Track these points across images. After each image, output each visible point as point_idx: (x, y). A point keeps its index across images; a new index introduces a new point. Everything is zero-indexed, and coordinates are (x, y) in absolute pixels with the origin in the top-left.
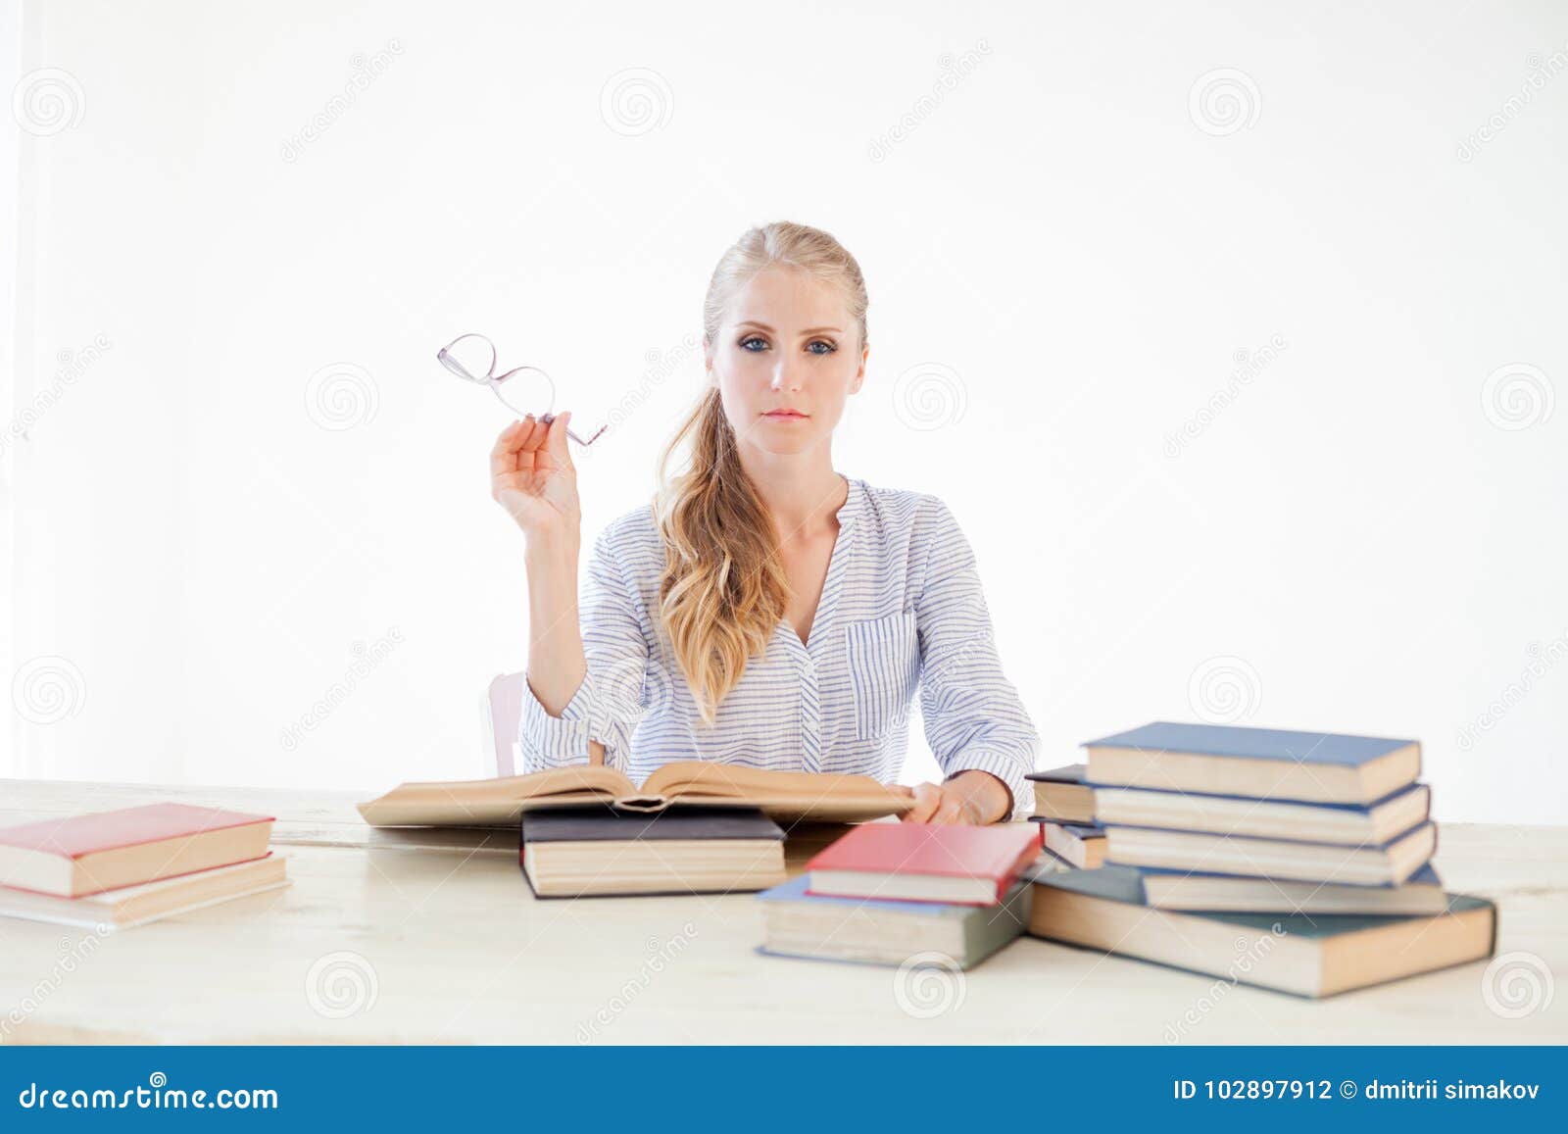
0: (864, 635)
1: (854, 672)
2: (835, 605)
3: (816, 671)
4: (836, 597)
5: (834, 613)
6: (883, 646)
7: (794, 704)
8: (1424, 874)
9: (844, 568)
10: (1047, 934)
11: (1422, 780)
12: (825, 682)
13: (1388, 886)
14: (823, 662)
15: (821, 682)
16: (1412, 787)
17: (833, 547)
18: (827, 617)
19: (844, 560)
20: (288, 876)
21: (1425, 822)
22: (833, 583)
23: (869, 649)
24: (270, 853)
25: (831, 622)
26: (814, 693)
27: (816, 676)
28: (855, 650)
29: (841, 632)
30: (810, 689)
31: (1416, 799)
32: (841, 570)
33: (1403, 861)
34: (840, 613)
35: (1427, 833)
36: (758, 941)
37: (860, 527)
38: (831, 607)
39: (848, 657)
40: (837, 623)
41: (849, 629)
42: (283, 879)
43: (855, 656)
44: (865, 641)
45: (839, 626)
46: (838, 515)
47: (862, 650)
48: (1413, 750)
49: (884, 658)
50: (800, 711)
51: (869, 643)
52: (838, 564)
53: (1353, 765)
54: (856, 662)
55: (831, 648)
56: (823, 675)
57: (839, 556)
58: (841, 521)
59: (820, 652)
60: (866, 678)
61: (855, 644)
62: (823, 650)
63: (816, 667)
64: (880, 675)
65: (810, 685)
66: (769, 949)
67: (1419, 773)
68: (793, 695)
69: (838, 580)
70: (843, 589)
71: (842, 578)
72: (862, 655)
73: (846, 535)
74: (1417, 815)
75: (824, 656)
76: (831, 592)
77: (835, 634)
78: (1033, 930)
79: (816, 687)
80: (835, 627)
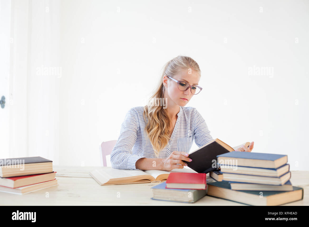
0: (181, 140)
1: (178, 148)
2: (176, 133)
3: (170, 147)
4: (176, 132)
5: (175, 135)
6: (185, 143)
7: (165, 153)
8: (288, 183)
9: (178, 125)
10: (211, 195)
11: (287, 163)
12: (172, 149)
13: (281, 185)
14: (172, 145)
15: (171, 149)
16: (286, 165)
17: (176, 121)
18: (174, 136)
19: (178, 124)
20: (58, 184)
21: (289, 172)
22: (176, 129)
23: (182, 143)
24: (55, 179)
25: (175, 137)
26: (169, 152)
27: (170, 148)
28: (179, 143)
29: (176, 139)
30: (169, 151)
31: (287, 167)
32: (177, 126)
33: (284, 180)
34: (176, 135)
35: (289, 174)
36: (152, 197)
37: (182, 117)
38: (175, 134)
39: (177, 145)
40: (176, 137)
41: (178, 139)
42: (57, 184)
43: (179, 145)
44: (181, 142)
45: (176, 138)
46: (178, 115)
47: (180, 143)
48: (286, 157)
49: (185, 146)
50: (166, 155)
51: (182, 142)
52: (177, 125)
53: (273, 161)
54: (179, 146)
55: (174, 142)
56: (172, 148)
57: (177, 123)
58: (178, 116)
59: (171, 143)
60: (181, 149)
61: (179, 142)
62: (172, 143)
63: (170, 146)
64: (183, 149)
65: (169, 150)
66: (154, 198)
67: (287, 162)
68: (165, 152)
69: (177, 128)
70: (177, 130)
71: (178, 128)
72: (180, 145)
73: (179, 119)
74: (287, 170)
75: (172, 144)
76: (175, 131)
77: (175, 139)
78: (208, 194)
79: (170, 150)
80: (175, 138)
